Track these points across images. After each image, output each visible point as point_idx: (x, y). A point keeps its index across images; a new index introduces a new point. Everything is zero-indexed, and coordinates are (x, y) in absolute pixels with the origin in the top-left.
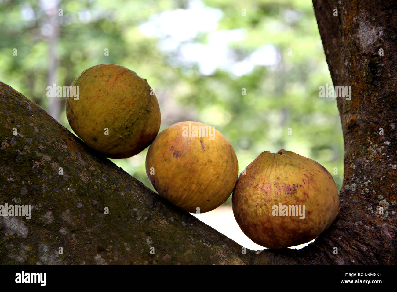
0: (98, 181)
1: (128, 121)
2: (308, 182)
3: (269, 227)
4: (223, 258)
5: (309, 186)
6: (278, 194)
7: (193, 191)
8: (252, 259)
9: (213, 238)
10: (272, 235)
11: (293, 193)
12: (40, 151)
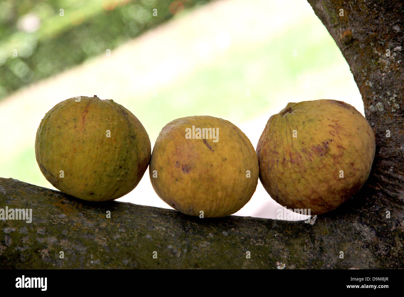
0: (117, 237)
1: (118, 159)
2: (335, 132)
3: (317, 197)
4: (283, 250)
5: (339, 137)
6: (311, 160)
7: (221, 199)
8: (310, 233)
9: (261, 232)
10: (323, 204)
11: (327, 153)
12: (41, 236)
